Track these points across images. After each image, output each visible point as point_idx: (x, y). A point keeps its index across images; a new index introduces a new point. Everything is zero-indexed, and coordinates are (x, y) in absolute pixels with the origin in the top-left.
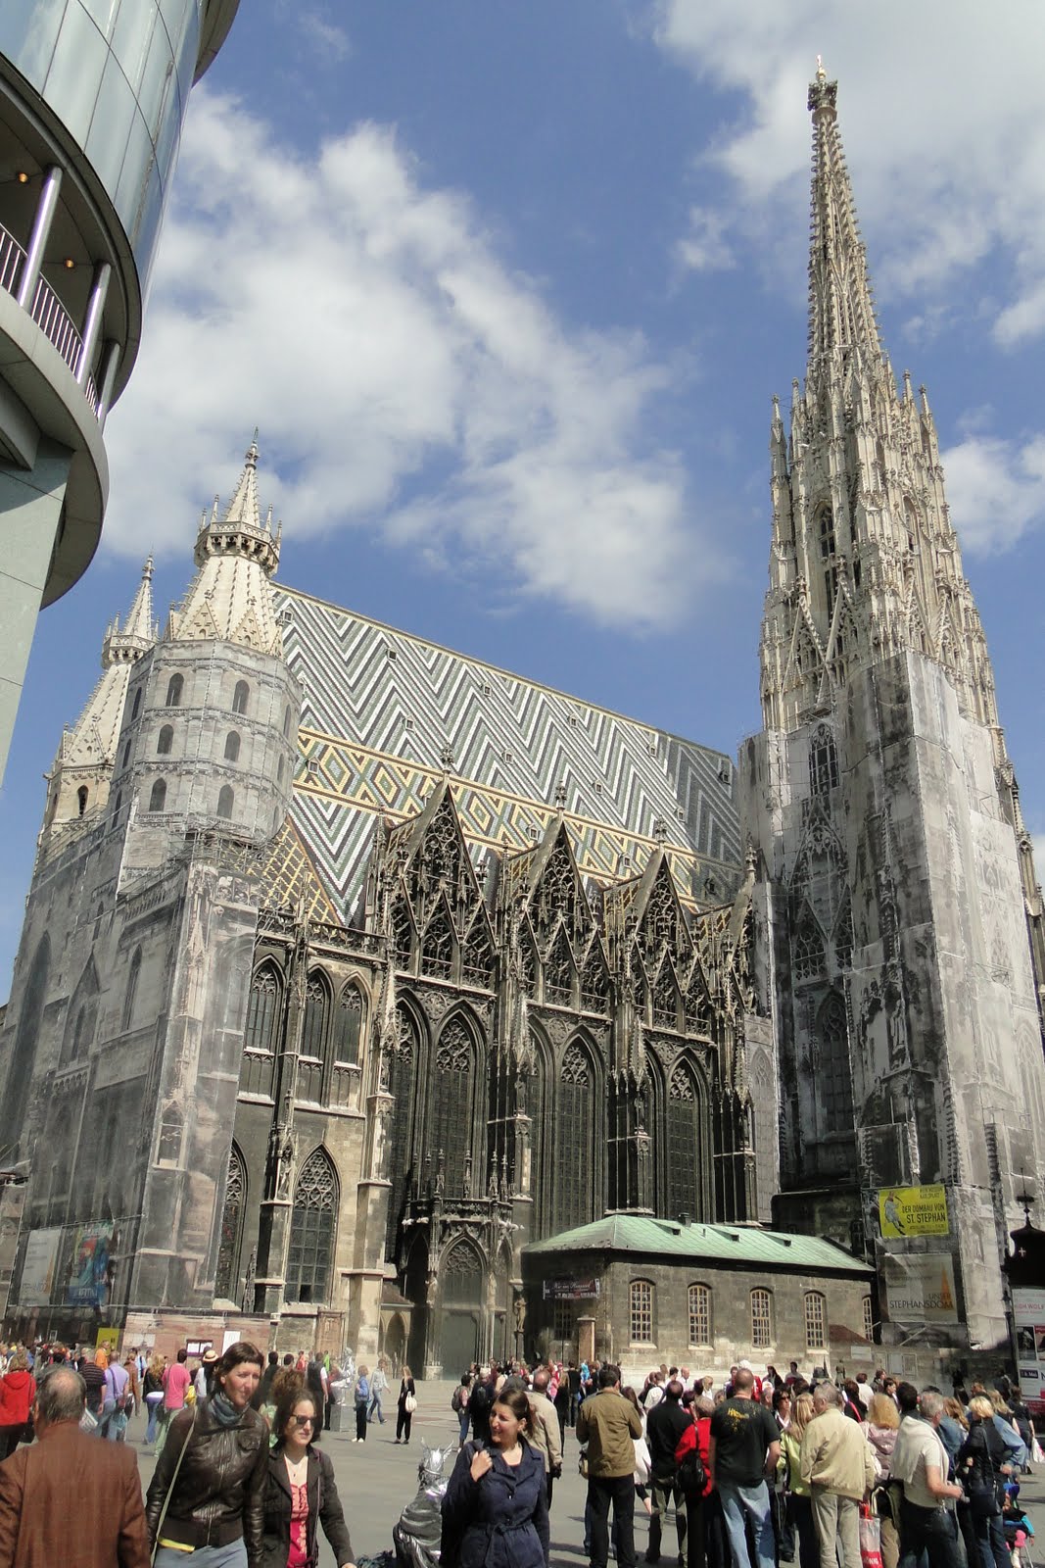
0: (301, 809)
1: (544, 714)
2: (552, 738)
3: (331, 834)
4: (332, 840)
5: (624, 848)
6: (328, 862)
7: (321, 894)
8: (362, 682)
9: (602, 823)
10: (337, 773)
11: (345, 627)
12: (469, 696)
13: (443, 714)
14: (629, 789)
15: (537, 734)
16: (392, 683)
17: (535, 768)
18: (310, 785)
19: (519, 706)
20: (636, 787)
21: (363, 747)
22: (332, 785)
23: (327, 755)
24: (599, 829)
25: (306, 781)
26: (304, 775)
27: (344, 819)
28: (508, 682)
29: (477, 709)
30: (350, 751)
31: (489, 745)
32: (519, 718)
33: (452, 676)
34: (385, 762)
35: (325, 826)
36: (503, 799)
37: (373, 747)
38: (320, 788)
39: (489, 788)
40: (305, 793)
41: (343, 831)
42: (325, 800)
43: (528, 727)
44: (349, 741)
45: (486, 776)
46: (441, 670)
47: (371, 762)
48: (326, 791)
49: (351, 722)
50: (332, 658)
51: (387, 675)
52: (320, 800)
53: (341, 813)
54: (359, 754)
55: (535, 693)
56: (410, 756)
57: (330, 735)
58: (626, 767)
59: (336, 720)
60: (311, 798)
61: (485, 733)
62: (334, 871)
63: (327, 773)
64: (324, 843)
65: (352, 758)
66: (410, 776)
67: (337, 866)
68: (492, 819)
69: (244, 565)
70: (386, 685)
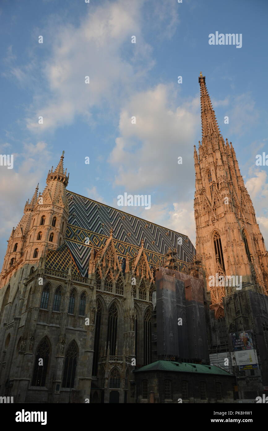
0: (72, 246)
1: (139, 225)
2: (141, 230)
3: (80, 253)
4: (81, 255)
5: (161, 259)
6: (79, 260)
7: (76, 268)
8: (91, 215)
9: (154, 252)
10: (83, 237)
11: (87, 202)
12: (119, 219)
13: (112, 224)
14: (162, 244)
15: (137, 230)
16: (99, 216)
17: (137, 238)
18: (75, 240)
19: (132, 222)
20: (163, 243)
21: (90, 231)
22: (81, 240)
23: (80, 233)
24: (154, 253)
25: (74, 239)
26: (74, 238)
27: (84, 249)
28: (129, 217)
29: (121, 222)
30: (86, 232)
31: (124, 232)
32: (132, 225)
33: (114, 214)
34: (96, 235)
35: (79, 251)
36: (128, 245)
37: (93, 231)
38: (78, 241)
39: (124, 242)
40: (74, 242)
41: (84, 252)
42: (79, 244)
43: (135, 227)
44: (86, 230)
45: (123, 239)
46: (111, 213)
47: (92, 235)
48: (79, 242)
49: (87, 225)
50: (83, 209)
51: (97, 213)
52: (78, 244)
53: (83, 248)
54: (89, 233)
55: (136, 219)
56: (103, 234)
57: (81, 228)
58: (160, 238)
59: (83, 224)
60: (75, 243)
61: (123, 229)
62: (81, 263)
63: (80, 237)
64: (78, 255)
65: (87, 234)
66: (103, 239)
67: (82, 262)
68: (125, 250)
69: (59, 183)
70: (97, 216)
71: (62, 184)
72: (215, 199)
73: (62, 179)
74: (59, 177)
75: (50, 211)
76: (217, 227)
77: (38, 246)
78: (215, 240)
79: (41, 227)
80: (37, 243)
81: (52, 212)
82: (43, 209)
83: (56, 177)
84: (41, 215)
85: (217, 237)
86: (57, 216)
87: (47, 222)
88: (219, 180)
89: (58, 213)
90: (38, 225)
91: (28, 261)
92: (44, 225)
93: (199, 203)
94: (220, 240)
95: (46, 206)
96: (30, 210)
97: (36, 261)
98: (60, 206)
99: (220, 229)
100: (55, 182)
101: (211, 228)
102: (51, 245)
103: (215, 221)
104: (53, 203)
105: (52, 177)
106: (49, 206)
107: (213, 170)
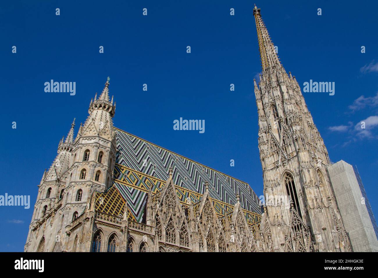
0: (122, 189)
1: (194, 168)
2: (197, 175)
3: (132, 197)
4: (133, 199)
5: (223, 207)
6: (131, 205)
7: (131, 214)
8: (139, 154)
9: (215, 199)
10: (133, 179)
11: (134, 139)
12: (172, 161)
13: (164, 166)
14: (222, 190)
15: (193, 173)
16: (148, 156)
17: (194, 182)
18: (125, 182)
19: (187, 165)
20: (224, 190)
21: (141, 173)
22: (131, 182)
23: (130, 174)
24: (215, 201)
25: (123, 181)
26: (123, 179)
27: (136, 193)
28: (183, 159)
29: (174, 165)
30: (137, 173)
31: (179, 175)
32: (187, 168)
33: (166, 156)
34: (148, 177)
35: (130, 194)
36: (185, 191)
37: (144, 173)
38: (128, 183)
39: (180, 187)
40: (123, 184)
41: (136, 196)
42: (130, 187)
43: (190, 171)
44: (136, 170)
45: (179, 184)
46: (163, 154)
47: (143, 177)
48: (130, 184)
49: (136, 165)
50: (130, 147)
51: (147, 153)
52: (128, 187)
53: (135, 191)
54: (140, 174)
55: (191, 162)
56: (155, 176)
57: (130, 168)
58: (220, 184)
59: (132, 164)
60: (125, 186)
61: (177, 172)
62: (134, 209)
63: (130, 179)
64: (130, 200)
65: (138, 175)
66: (156, 182)
67: (135, 207)
68: (182, 196)
69: (104, 112)
70: (147, 156)
71: (108, 114)
72: (284, 137)
73: (108, 109)
74: (105, 105)
75: (95, 144)
76: (288, 168)
77: (82, 186)
78: (287, 182)
79: (84, 163)
80: (80, 183)
81: (98, 145)
82: (86, 142)
83: (101, 105)
84: (84, 149)
85: (288, 179)
86: (104, 151)
87: (92, 157)
88: (288, 115)
89: (104, 147)
90: (81, 161)
91: (70, 205)
92: (88, 161)
93: (265, 142)
94: (293, 182)
95: (91, 138)
96: (65, 149)
97: (80, 205)
98: (107, 139)
99: (292, 170)
100: (100, 111)
101: (281, 170)
102: (98, 186)
103: (286, 161)
104: (98, 135)
105: (96, 105)
106: (94, 138)
107: (278, 105)
